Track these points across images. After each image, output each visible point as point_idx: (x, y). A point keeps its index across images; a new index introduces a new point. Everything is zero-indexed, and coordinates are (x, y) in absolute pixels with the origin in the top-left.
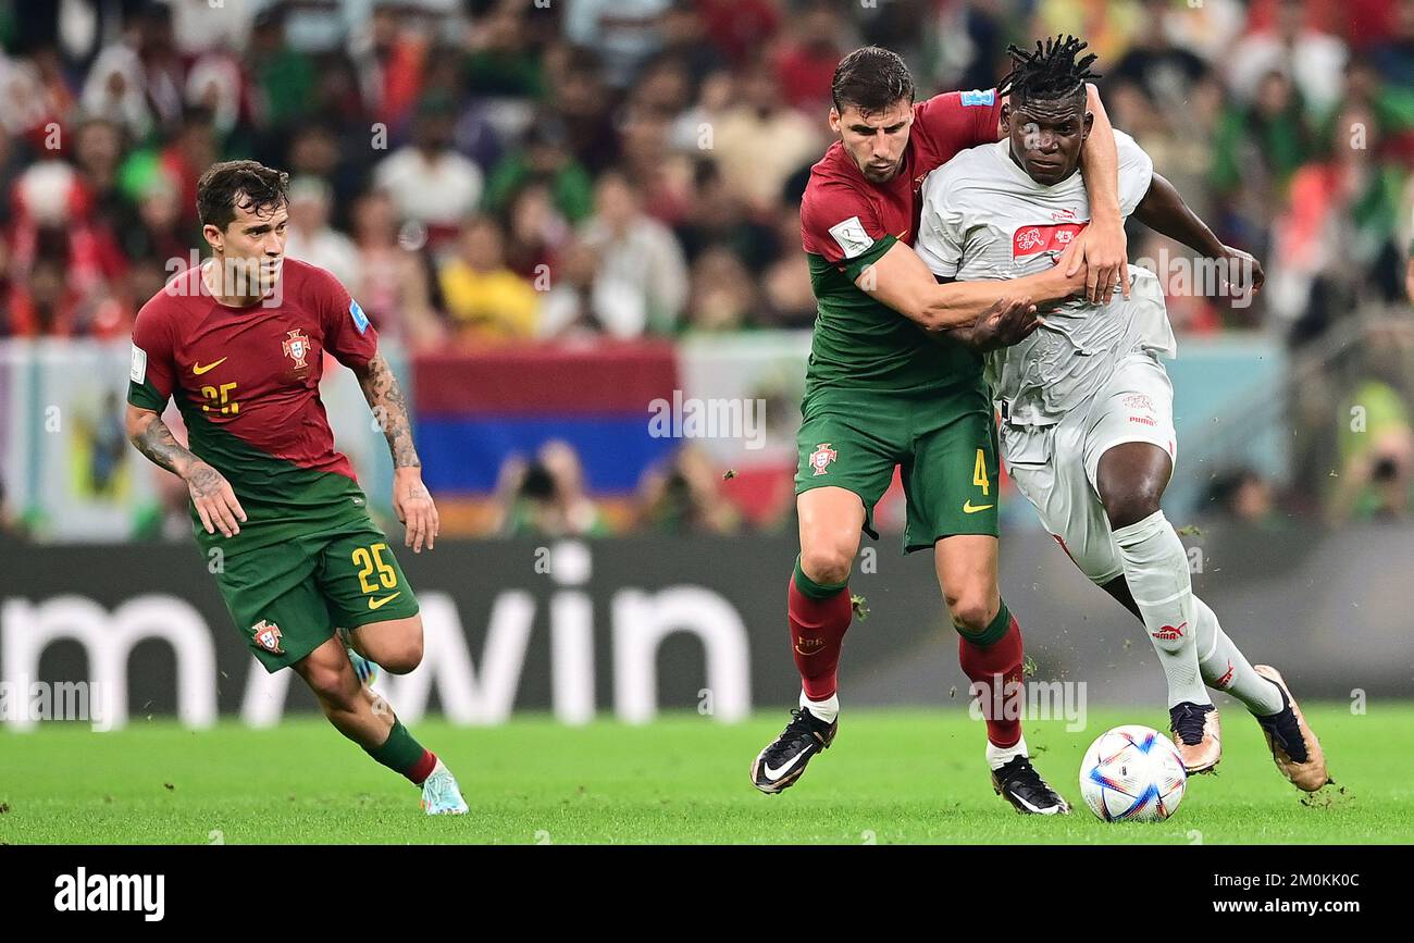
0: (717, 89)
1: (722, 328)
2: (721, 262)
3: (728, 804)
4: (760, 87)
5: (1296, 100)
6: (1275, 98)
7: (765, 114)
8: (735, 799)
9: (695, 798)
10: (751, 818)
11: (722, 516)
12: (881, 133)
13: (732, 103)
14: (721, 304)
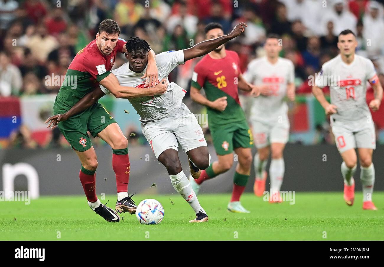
0: (30, 30)
1: (32, 94)
2: (31, 76)
3: (33, 221)
4: (42, 29)
5: (185, 33)
6: (179, 32)
7: (43, 37)
8: (35, 219)
9: (24, 219)
10: (39, 224)
11: (32, 144)
12: (110, 41)
13: (34, 34)
14: (31, 87)
